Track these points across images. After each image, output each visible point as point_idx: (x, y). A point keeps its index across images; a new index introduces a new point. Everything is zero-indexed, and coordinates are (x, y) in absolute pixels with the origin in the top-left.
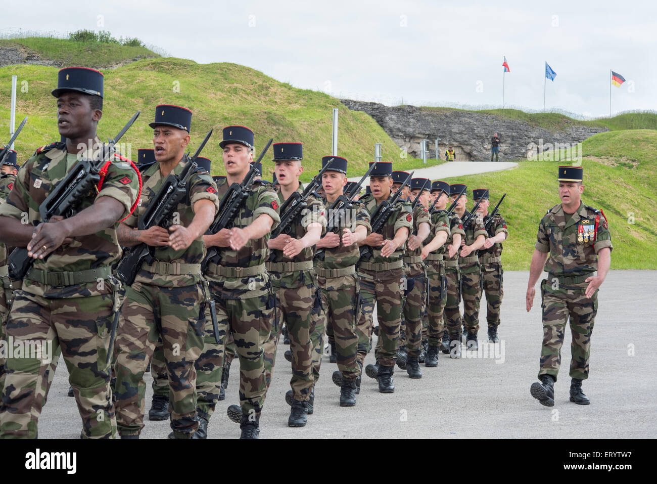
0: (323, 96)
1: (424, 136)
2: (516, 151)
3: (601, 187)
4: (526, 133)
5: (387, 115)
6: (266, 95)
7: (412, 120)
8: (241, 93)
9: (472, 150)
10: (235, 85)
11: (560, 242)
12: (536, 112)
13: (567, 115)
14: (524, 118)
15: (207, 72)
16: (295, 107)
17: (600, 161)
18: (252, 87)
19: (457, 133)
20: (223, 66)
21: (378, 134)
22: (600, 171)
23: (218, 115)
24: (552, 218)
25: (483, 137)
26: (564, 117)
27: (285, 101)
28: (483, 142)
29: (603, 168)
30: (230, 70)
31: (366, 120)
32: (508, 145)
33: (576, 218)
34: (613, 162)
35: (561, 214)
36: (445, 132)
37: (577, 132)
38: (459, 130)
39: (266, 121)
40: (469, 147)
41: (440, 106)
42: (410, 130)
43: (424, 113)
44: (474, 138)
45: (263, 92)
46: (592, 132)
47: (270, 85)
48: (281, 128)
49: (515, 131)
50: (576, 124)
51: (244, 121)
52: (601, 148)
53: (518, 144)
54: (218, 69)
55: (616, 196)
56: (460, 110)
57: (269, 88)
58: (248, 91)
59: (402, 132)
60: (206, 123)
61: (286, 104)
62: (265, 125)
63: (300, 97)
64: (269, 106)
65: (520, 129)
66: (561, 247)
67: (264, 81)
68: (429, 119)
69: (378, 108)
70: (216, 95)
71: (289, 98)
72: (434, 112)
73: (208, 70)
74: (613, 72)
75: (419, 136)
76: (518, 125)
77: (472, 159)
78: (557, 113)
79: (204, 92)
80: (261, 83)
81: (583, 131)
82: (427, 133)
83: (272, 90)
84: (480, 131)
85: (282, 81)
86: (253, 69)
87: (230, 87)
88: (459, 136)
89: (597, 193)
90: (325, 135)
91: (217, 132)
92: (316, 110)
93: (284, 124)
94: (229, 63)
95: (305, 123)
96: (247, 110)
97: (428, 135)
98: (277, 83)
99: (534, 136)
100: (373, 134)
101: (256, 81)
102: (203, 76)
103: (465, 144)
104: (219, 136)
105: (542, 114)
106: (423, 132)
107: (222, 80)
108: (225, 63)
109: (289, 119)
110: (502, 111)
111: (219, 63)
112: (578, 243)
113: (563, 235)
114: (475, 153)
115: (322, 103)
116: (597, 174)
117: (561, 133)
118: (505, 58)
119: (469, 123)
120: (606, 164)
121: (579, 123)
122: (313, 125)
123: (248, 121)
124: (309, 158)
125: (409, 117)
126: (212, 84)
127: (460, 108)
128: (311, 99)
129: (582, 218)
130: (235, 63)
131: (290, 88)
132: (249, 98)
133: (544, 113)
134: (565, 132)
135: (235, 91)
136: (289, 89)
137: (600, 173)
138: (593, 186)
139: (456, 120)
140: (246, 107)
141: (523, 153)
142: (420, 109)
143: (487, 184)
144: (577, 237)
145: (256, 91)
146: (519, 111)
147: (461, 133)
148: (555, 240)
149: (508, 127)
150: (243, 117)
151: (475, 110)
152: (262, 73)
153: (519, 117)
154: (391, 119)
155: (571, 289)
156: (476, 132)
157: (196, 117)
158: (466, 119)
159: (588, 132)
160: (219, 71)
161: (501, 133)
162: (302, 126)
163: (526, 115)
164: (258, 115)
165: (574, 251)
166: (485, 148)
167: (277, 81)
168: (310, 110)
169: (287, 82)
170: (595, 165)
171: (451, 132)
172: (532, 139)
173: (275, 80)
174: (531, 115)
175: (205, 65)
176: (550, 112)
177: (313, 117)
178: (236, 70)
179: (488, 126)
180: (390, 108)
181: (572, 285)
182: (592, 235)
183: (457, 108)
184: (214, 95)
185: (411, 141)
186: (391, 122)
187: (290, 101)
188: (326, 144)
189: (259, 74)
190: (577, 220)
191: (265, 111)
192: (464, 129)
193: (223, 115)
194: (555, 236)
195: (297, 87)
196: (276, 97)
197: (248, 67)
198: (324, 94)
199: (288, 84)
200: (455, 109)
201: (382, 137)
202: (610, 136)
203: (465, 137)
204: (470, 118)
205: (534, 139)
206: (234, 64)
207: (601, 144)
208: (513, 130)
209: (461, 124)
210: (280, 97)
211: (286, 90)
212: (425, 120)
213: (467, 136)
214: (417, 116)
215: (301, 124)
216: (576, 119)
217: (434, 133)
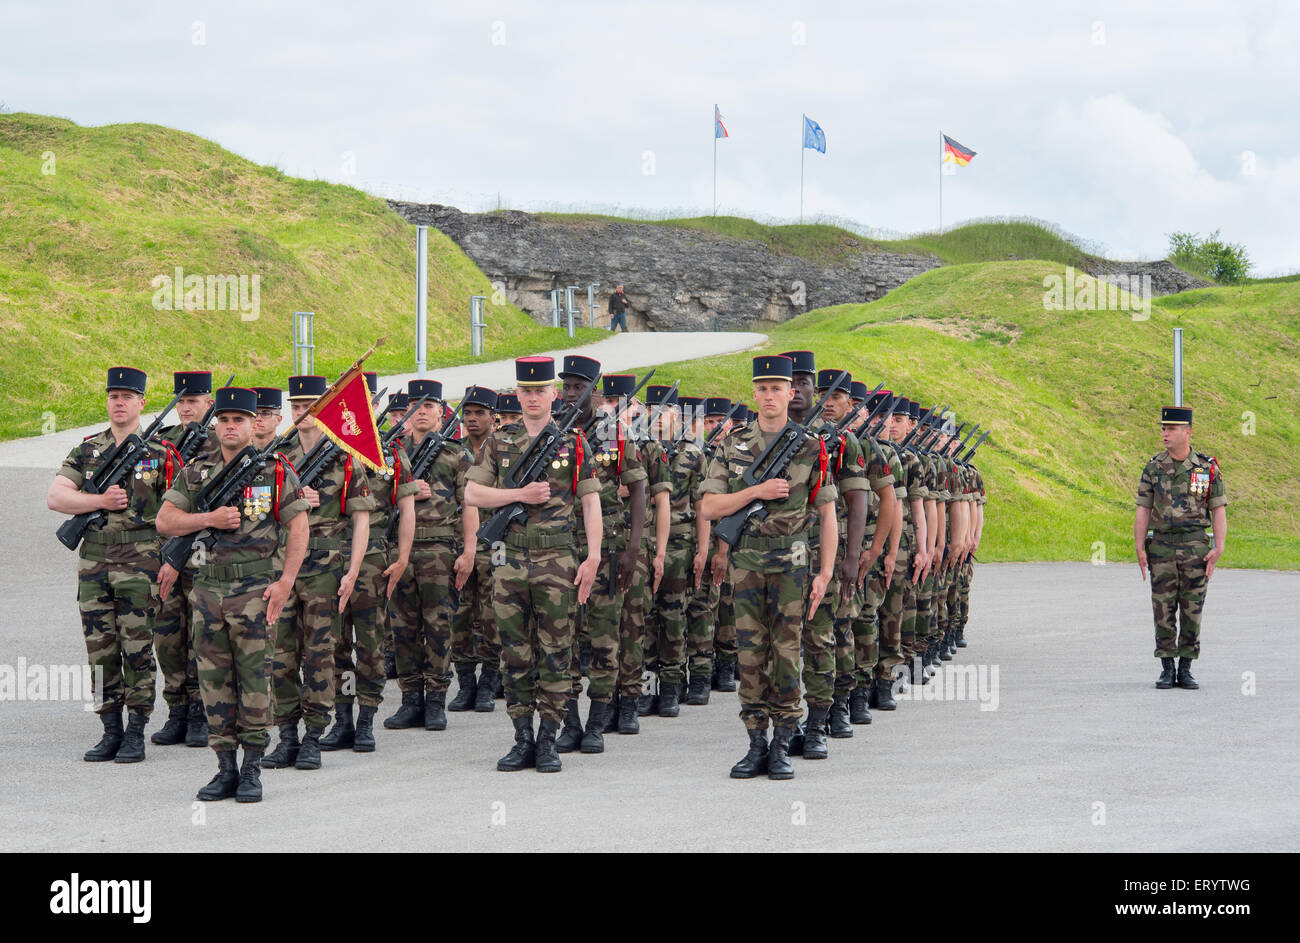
0: (352, 195)
1: (547, 277)
2: (742, 308)
3: (948, 385)
4: (764, 268)
5: (467, 231)
6: (229, 192)
7: (521, 243)
8: (175, 190)
9: (648, 308)
10: (163, 171)
11: (1168, 492)
12: (783, 224)
13: (850, 229)
14: (759, 236)
15: (101, 145)
16: (294, 219)
17: (940, 328)
18: (198, 176)
19: (617, 270)
20: (135, 132)
21: (468, 275)
22: (943, 350)
23: (132, 238)
24: (1159, 465)
25: (672, 277)
26: (844, 233)
27: (271, 205)
28: (673, 289)
29: (950, 343)
30: (150, 139)
31: (439, 244)
32: (725, 295)
33: (1187, 465)
34: (968, 330)
35: (1168, 461)
36: (591, 267)
37: (873, 266)
38: (621, 264)
39: (237, 250)
40: (643, 300)
41: (580, 212)
42: (517, 263)
43: (544, 226)
44: (654, 281)
45: (222, 187)
46: (903, 266)
47: (236, 171)
48: (270, 265)
49: (739, 263)
50: (870, 248)
51: (189, 251)
52: (941, 301)
53: (748, 291)
54: (124, 138)
55: (981, 403)
56: (624, 220)
57: (235, 177)
58: (190, 185)
59: (500, 268)
60: (108, 256)
61: (272, 212)
62: (235, 259)
63: (302, 197)
64: (237, 216)
65: (752, 261)
66: (1170, 497)
67: (223, 164)
68: (558, 238)
69: (446, 218)
70: (122, 193)
71: (279, 198)
72: (568, 224)
73: (101, 141)
74: (945, 137)
75: (537, 276)
76: (748, 252)
77: (650, 324)
78: (828, 224)
79: (97, 187)
80: (216, 166)
81: (885, 262)
82: (555, 269)
83: (242, 181)
84: (666, 264)
85: (262, 163)
86: (198, 138)
87: (152, 177)
88: (623, 275)
89: (942, 397)
90: (360, 278)
91: (132, 275)
92: (337, 224)
93: (275, 257)
94: (145, 125)
95: (318, 253)
96: (194, 227)
97: (554, 273)
98: (251, 167)
99: (781, 274)
100: (460, 274)
101: (207, 164)
102: (93, 153)
103: (634, 294)
104: (137, 284)
105: (796, 226)
106: (545, 267)
107: (134, 161)
108: (138, 125)
109: (284, 245)
110: (712, 220)
111: (125, 125)
112: (1189, 493)
113: (1172, 484)
114: (656, 312)
115: (351, 209)
116: (938, 357)
117: (838, 268)
118: (717, 109)
119: (642, 249)
120: (953, 335)
121: (877, 245)
122: (335, 258)
123: (198, 250)
124: (331, 328)
125: (514, 235)
126: (112, 170)
127: (622, 216)
128: (326, 200)
129: (1195, 466)
130: (160, 124)
131: (280, 178)
132: (194, 199)
133: (800, 226)
134: (847, 265)
135: (163, 185)
136: (278, 179)
137: (942, 354)
138: (931, 382)
139: (615, 242)
140: (189, 219)
141: (759, 311)
142: (538, 218)
143: (720, 382)
144: (1189, 486)
145: (207, 184)
146: (748, 220)
147: (625, 269)
148: (1163, 490)
149: (725, 256)
150: (188, 242)
151: (655, 220)
152: (218, 146)
153: (748, 233)
154: (476, 241)
155: (1180, 548)
156: (658, 266)
157: (86, 242)
158: (636, 239)
159: (895, 265)
160: (126, 142)
161: (712, 268)
162: (311, 259)
163: (763, 230)
164: (219, 237)
165: (1185, 503)
166: (677, 301)
167: (252, 163)
168: (325, 224)
169: (272, 164)
170: (931, 337)
171: (603, 266)
172: (777, 281)
173: (245, 161)
174: (774, 228)
175: (95, 129)
176: (813, 223)
177: (334, 240)
178: (162, 140)
179: (683, 253)
180: (473, 216)
181: (1181, 544)
182: (1207, 486)
183: (617, 214)
184: (118, 195)
185: (520, 288)
186: (476, 247)
187: (280, 205)
188: (364, 299)
189: (211, 148)
190: (1188, 468)
191: (234, 227)
192: (632, 262)
193: (144, 239)
194: (1163, 485)
195: (293, 176)
196: (250, 197)
197: (189, 134)
198: (353, 190)
199: (275, 169)
200: (613, 218)
201: (476, 280)
202: (959, 276)
203: (635, 278)
204: (642, 236)
205: (781, 281)
206: (157, 126)
207: (941, 291)
208: (735, 261)
209: (625, 250)
210: (259, 197)
211: (271, 181)
212: (548, 242)
213: (638, 275)
214: (532, 235)
215: (311, 256)
216: (869, 236)
217: (568, 270)
